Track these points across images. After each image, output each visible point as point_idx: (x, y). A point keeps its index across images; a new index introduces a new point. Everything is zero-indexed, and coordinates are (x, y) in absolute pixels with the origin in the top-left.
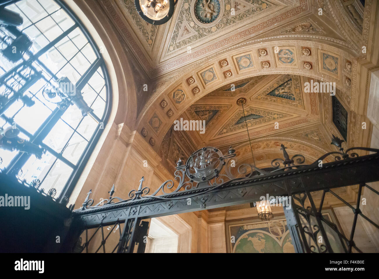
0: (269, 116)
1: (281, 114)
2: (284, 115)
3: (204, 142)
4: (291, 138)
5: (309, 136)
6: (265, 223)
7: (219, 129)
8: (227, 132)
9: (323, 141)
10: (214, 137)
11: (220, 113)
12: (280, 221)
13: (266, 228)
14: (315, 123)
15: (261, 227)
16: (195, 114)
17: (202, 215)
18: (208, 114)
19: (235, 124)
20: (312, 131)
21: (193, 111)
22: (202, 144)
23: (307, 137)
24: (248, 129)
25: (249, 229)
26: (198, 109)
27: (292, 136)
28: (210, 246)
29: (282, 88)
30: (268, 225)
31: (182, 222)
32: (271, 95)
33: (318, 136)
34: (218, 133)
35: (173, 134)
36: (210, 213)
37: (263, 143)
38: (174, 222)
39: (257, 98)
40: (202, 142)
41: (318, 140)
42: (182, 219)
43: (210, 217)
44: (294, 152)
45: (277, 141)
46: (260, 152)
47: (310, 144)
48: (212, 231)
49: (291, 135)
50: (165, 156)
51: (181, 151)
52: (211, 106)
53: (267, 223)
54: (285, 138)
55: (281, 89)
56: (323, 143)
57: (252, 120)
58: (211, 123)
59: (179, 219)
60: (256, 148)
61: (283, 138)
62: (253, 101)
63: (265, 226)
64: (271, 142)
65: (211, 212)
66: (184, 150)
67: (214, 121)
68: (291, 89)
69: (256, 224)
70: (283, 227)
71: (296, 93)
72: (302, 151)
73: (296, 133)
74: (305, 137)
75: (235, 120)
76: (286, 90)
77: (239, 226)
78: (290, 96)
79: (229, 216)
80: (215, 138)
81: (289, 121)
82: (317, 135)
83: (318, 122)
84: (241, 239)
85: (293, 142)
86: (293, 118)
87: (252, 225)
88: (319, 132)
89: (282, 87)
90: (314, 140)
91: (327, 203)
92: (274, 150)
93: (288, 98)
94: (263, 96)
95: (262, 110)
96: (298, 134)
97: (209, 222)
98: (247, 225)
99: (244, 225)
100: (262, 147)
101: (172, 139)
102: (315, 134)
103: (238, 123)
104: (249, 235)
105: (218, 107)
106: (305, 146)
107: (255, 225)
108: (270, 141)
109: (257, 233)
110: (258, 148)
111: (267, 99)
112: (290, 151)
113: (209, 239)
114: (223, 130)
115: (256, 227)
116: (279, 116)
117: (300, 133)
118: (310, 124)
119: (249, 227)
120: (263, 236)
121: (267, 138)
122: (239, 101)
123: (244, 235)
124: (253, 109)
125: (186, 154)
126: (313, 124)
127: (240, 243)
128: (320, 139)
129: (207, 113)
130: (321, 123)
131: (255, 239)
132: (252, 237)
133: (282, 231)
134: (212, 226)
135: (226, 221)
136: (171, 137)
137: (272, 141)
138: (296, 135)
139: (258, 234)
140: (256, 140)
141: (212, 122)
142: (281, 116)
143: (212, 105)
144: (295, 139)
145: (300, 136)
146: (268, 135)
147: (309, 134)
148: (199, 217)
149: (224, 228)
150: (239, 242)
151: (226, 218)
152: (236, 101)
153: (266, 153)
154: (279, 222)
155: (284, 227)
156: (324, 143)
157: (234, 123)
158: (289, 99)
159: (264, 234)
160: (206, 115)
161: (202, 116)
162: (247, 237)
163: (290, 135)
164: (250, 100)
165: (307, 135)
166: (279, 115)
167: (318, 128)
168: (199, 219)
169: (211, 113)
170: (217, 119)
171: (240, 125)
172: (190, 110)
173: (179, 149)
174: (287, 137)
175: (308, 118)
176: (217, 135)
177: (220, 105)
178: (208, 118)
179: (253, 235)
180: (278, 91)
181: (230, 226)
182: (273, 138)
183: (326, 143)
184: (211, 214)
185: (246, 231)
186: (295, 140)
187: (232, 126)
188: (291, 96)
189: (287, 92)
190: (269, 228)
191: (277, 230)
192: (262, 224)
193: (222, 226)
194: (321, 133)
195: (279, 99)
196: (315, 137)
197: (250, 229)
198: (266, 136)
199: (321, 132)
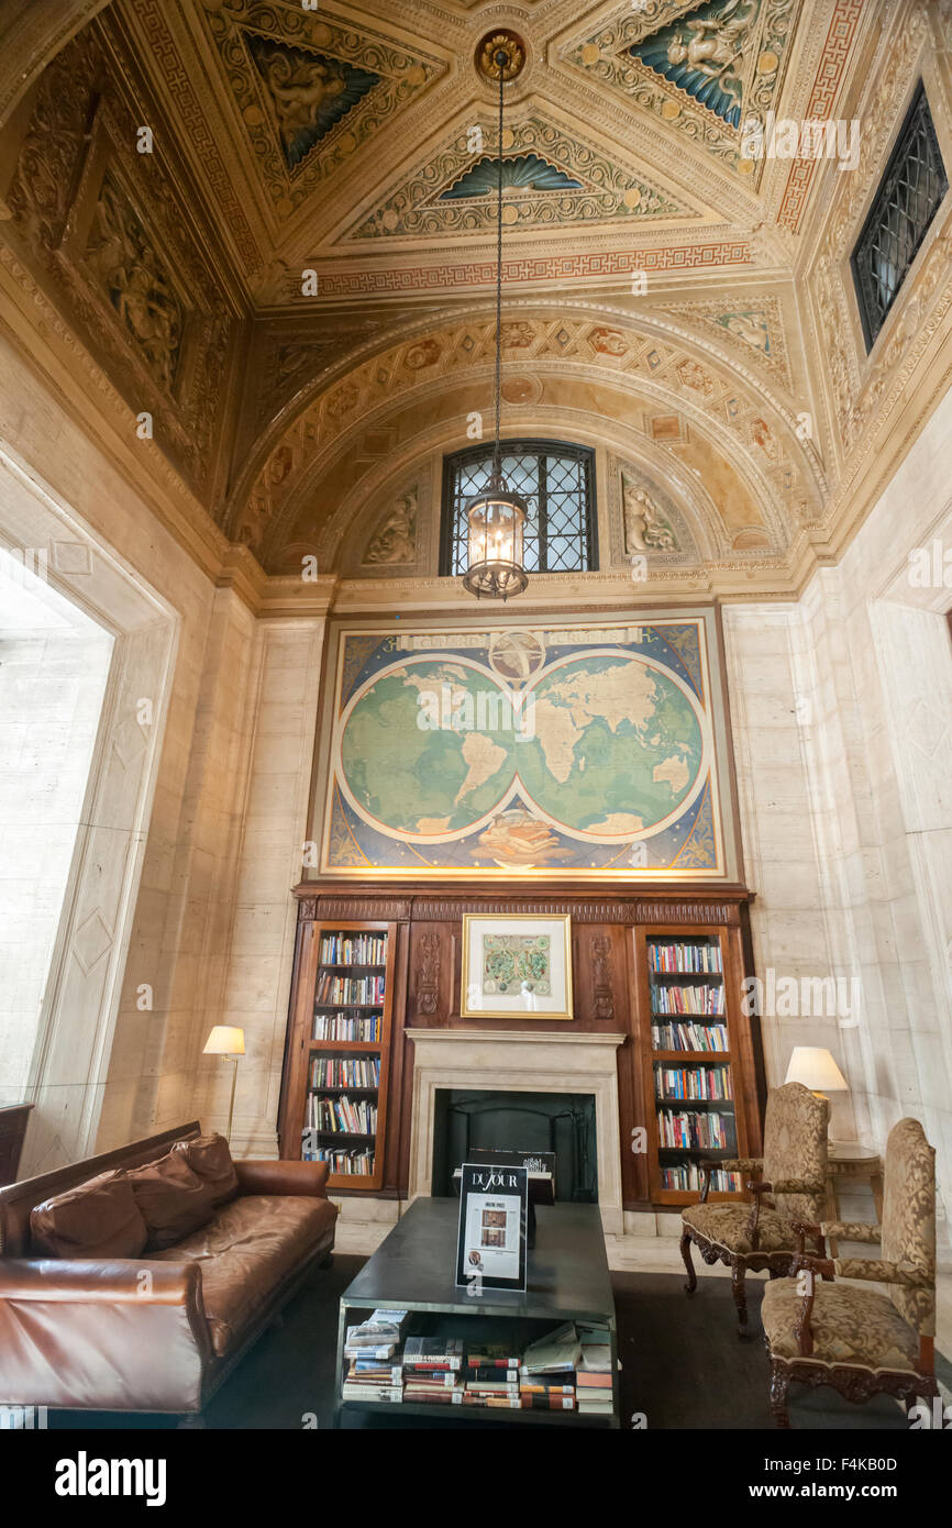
0: (604, 191)
1: (659, 191)
2: (668, 199)
3: (281, 257)
4: (665, 320)
5: (730, 325)
6: (481, 634)
7: (366, 203)
8: (399, 230)
9: (775, 355)
10: (334, 244)
11: (380, 101)
12: (533, 631)
13: (482, 650)
14: (772, 272)
15: (464, 647)
16: (243, 53)
17: (234, 577)
18: (318, 82)
19: (446, 195)
20: (750, 307)
21: (234, 31)
22: (270, 267)
23: (724, 329)
24: (505, 238)
25: (416, 647)
26: (266, 21)
27: (669, 312)
28: (253, 697)
29: (706, 29)
30: (488, 641)
31: (132, 580)
32: (645, 61)
33: (762, 332)
34: (357, 226)
35: (102, 127)
36: (271, 580)
37: (546, 323)
38: (92, 571)
39: (578, 53)
40: (270, 256)
41: (758, 347)
42: (132, 570)
43: (267, 594)
44: (653, 388)
45: (603, 324)
46: (522, 365)
47: (726, 359)
48: (270, 644)
49: (668, 306)
50: (43, 228)
51: (148, 251)
52: (342, 31)
53: (488, 634)
54: (640, 317)
55: (700, 35)
56: (773, 363)
57: (526, 190)
58: (326, 152)
59: (115, 564)
60: (513, 345)
61: (632, 315)
62: (555, 73)
63: (478, 642)
64: (577, 324)
65: (277, 578)
66: (171, 259)
67: (347, 142)
68: (745, 47)
69: (447, 635)
70: (540, 650)
71: (757, 80)
72: (685, 386)
73: (687, 305)
74: (717, 326)
75: (450, 167)
76: (720, 49)
77: (381, 637)
78: (723, 94)
79: (350, 597)
80: (337, 251)
81: (678, 241)
82: (764, 327)
83: (783, 271)
84: (381, 680)
85: (664, 337)
86: (696, 230)
87: (431, 635)
88: (771, 317)
89: (710, 23)
90: (744, 345)
91: (710, 586)
92: (583, 368)
93: (714, 102)
94: (609, 54)
95: (585, 144)
96: (694, 309)
97: (261, 613)
98: (412, 636)
99: (400, 636)
100: (538, 342)
101: (93, 148)
102: (757, 319)
103: (458, 190)
104: (411, 669)
105: (379, 52)
106: (704, 364)
107: (444, 637)
108: (577, 319)
109: (442, 663)
110: (518, 344)
111: (621, 76)
112: (641, 384)
113: (256, 673)
114: (380, 214)
115: (444, 643)
116: (643, 201)
117: (701, 305)
118: (752, 274)
119: (417, 643)
120: (463, 676)
121: (569, 304)
122: (488, 46)
123: (395, 668)
124: (543, 128)
125: (175, 280)
126: (763, 278)
127: (372, 691)
128: (767, 348)
129: (313, 72)
130: (793, 280)
131: (431, 682)
132: (423, 675)
133: (534, 665)
134: (272, 626)
135: (331, 616)
136: (88, 137)
137: (586, 319)
138: (684, 311)
139: (446, 668)
140: (521, 303)
141: (333, 148)
142: (653, 203)
143: (347, 28)
144: (680, 326)
145: (698, 319)
146: (577, 292)
147: (734, 316)
148: (217, 586)
149: (321, 638)
150: (371, 688)
151: (333, 604)
152: (475, 44)
153: (545, 376)
154: (530, 634)
155: (543, 649)
156: (777, 363)
157: (440, 186)
158: (716, 109)
159: (466, 668)
160: (307, 85)
161: (286, 86)
162: (404, 673)
163: (661, 307)
164: (546, 61)
165: (725, 321)
166: (646, 198)
167: (776, 296)
168: (219, 591)
169: (335, 87)
170: (363, 134)
171: (467, 205)
172: (219, 17)
173: (136, 234)
174: (651, 311)
175: (754, 244)
176: (349, 235)
177: (384, 43)
178: (317, 115)
179: (425, 670)
180: (682, 44)
181: (344, 634)
182: (593, 306)
183: (782, 365)
184: (273, 583)
185: (405, 654)
186: (677, 331)
187: (430, 202)
188: (731, 96)
189: (722, 65)
190: (491, 650)
191: (517, 658)
192: (469, 636)
193: (314, 633)
194: (777, 324)
195: (675, 98)
196: (753, 333)
197: (421, 648)
198: (567, 292)
199: (780, 319)
